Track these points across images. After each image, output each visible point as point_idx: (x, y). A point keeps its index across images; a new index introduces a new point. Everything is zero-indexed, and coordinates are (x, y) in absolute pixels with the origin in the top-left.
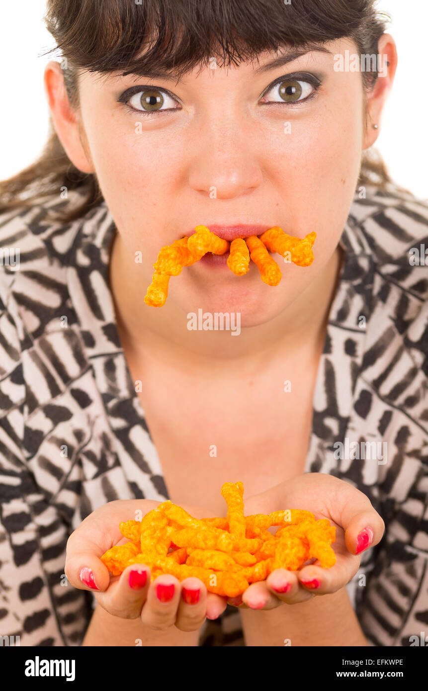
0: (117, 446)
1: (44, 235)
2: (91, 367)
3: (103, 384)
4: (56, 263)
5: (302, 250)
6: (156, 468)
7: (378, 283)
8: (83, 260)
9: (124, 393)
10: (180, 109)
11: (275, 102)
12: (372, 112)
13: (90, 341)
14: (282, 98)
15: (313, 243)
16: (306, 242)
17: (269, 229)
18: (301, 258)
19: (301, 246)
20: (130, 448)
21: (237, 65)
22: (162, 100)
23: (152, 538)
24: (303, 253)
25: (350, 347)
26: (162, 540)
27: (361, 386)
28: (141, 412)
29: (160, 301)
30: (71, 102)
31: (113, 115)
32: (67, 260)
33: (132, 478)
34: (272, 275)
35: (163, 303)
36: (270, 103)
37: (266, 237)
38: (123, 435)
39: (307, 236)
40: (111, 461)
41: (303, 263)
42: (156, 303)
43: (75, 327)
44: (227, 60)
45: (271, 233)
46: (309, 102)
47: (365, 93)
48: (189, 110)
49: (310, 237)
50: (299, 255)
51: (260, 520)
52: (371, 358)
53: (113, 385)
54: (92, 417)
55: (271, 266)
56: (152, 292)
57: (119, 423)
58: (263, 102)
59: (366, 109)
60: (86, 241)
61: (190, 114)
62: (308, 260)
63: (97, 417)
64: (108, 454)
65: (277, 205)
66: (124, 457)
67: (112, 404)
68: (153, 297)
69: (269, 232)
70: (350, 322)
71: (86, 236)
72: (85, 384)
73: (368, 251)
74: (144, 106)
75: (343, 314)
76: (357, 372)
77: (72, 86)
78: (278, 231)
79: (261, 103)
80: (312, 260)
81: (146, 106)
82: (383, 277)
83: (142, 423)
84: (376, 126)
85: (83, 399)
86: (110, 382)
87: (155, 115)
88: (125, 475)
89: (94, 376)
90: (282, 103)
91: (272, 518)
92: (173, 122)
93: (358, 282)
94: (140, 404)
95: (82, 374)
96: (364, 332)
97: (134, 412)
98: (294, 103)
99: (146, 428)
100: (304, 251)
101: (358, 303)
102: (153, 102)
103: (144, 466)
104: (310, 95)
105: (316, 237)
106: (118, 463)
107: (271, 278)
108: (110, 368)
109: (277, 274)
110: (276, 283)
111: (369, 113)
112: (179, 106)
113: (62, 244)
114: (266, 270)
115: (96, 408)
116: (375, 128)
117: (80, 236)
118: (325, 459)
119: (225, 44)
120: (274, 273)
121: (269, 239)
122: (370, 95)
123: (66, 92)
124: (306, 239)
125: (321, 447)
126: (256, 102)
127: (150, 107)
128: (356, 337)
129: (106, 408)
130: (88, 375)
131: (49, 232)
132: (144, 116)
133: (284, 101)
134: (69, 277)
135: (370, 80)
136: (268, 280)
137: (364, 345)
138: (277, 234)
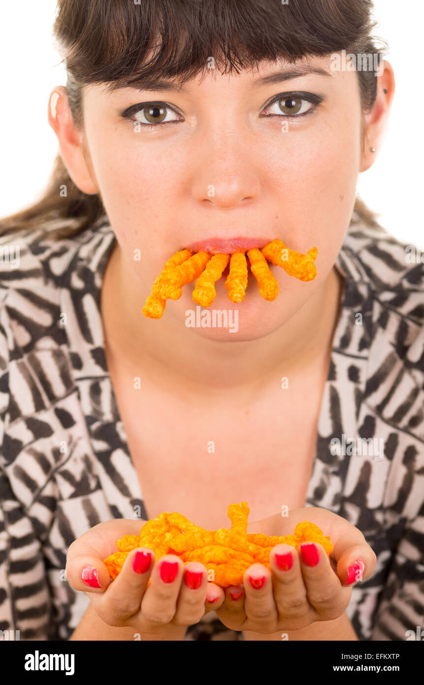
0: (99, 468)
1: (43, 257)
2: (77, 389)
3: (87, 406)
4: (51, 283)
5: (305, 267)
6: (136, 492)
7: (377, 310)
8: (77, 283)
9: (108, 417)
10: (183, 121)
11: (276, 115)
12: (369, 136)
13: (77, 363)
14: (282, 110)
15: (315, 258)
16: (308, 258)
17: (269, 242)
18: (305, 274)
19: (304, 263)
20: (111, 471)
21: (238, 72)
22: (165, 112)
23: (151, 543)
24: (307, 270)
25: (353, 374)
26: (160, 546)
27: (365, 411)
28: (123, 436)
29: (157, 314)
30: (75, 122)
31: (116, 129)
32: (62, 281)
33: (113, 502)
34: (271, 291)
35: (160, 316)
36: (270, 116)
37: (268, 250)
38: (104, 458)
39: (309, 253)
40: (93, 484)
41: (306, 279)
42: (154, 316)
43: (64, 348)
44: (228, 67)
45: (272, 247)
46: (308, 116)
47: (363, 114)
48: (191, 121)
49: (311, 253)
50: (302, 272)
51: (260, 538)
52: (373, 384)
53: (97, 408)
54: (75, 438)
55: (271, 281)
56: (150, 304)
57: (101, 446)
58: (264, 114)
59: (364, 132)
60: (81, 264)
61: (192, 125)
62: (311, 276)
63: (80, 438)
64: (90, 476)
65: (277, 217)
66: (106, 480)
67: (95, 426)
68: (151, 310)
69: (270, 246)
70: (353, 348)
71: (81, 260)
72: (70, 404)
73: (366, 279)
74: (148, 118)
75: (346, 341)
76: (360, 398)
77: (76, 104)
78: (278, 244)
79: (262, 116)
80: (315, 275)
81: (150, 118)
82: (382, 304)
83: (124, 447)
84: (374, 150)
85: (66, 420)
86: (94, 405)
87: (158, 127)
88: (106, 498)
89: (79, 398)
90: (282, 116)
91: (272, 541)
92: (175, 133)
93: (358, 308)
94: (123, 428)
95: (67, 395)
96: (366, 358)
97: (116, 435)
98: (294, 116)
99: (127, 452)
100: (308, 268)
101: (358, 330)
102: (156, 114)
103: (124, 490)
104: (309, 110)
105: (317, 252)
106: (99, 486)
107: (270, 293)
108: (95, 391)
109: (275, 290)
110: (273, 299)
111: (366, 136)
112: (182, 118)
113: (58, 266)
114: (265, 285)
115: (79, 430)
116: (371, 150)
117: (76, 259)
118: (329, 483)
119: (226, 50)
120: (273, 289)
121: (270, 253)
122: (369, 118)
123: (70, 112)
124: (308, 256)
125: (326, 472)
126: (257, 114)
127: (153, 119)
128: (358, 363)
129: (89, 431)
130: (73, 397)
131: (47, 253)
132: (148, 129)
133: (285, 114)
134: (62, 298)
135: (369, 103)
136: (266, 295)
137: (367, 371)
138: (278, 248)
